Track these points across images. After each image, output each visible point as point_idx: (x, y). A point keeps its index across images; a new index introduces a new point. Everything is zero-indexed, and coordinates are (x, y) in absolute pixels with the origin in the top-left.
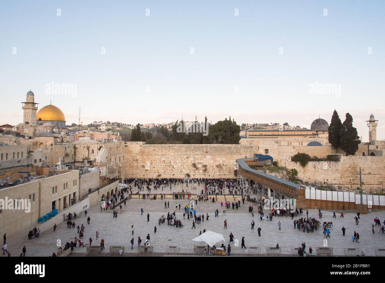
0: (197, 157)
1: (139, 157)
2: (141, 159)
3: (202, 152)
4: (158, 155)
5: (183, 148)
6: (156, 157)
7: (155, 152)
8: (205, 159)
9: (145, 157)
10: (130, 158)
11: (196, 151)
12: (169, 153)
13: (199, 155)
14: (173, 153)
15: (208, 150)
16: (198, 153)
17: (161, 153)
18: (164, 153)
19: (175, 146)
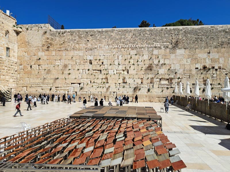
0: (156, 52)
1: (43, 54)
2: (45, 58)
3: (167, 42)
4: (79, 50)
5: (127, 35)
6: (76, 52)
7: (73, 45)
8: (173, 56)
9: (54, 53)
10: (26, 55)
11: (155, 41)
12: (100, 45)
13: (160, 48)
14: (109, 45)
15: (180, 37)
16: (158, 45)
17: (84, 45)
18: (89, 45)
19: (112, 31)
